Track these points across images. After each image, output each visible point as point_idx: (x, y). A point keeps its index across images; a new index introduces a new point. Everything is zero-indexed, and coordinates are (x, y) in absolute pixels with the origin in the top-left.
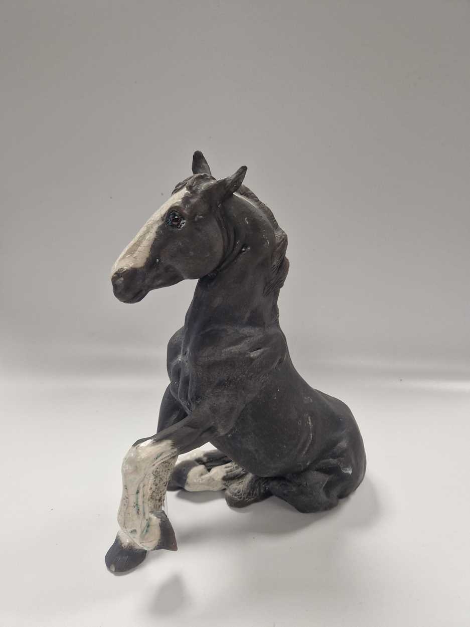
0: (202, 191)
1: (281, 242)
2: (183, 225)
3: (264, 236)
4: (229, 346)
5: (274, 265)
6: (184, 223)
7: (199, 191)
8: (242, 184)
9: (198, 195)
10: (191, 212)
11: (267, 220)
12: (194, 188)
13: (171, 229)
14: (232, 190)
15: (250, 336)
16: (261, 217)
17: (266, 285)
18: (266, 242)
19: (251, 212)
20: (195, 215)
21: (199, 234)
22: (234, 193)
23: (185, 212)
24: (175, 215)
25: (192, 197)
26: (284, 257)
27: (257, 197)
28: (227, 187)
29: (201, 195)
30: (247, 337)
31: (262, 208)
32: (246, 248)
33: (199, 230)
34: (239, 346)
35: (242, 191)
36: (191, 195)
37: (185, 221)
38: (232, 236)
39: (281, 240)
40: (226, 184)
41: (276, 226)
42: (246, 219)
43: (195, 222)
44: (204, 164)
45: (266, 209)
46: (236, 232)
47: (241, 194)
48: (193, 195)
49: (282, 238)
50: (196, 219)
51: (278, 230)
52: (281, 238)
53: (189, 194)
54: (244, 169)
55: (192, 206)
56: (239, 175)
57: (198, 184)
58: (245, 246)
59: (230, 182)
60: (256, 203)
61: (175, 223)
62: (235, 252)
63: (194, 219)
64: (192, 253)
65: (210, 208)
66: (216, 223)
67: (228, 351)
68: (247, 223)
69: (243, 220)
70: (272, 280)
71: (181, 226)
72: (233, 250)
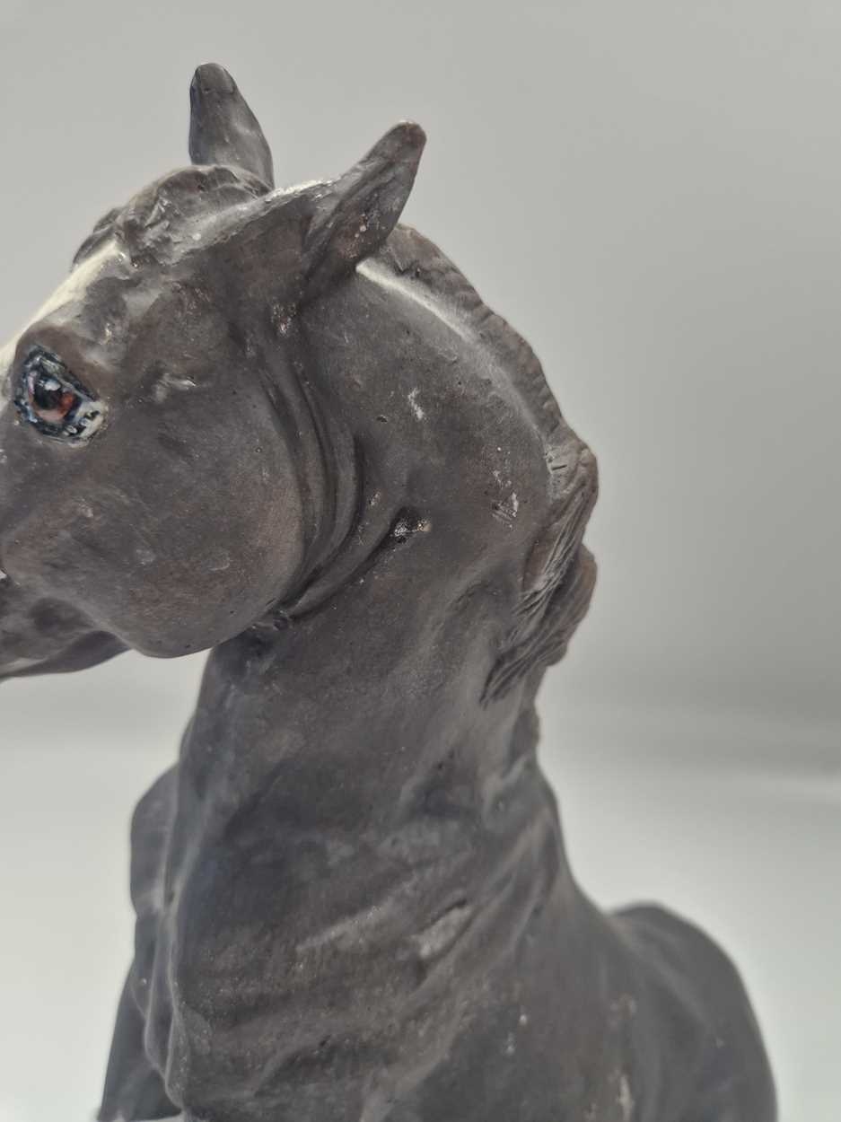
0: (192, 252)
1: (572, 496)
2: (91, 426)
3: (496, 473)
4: (332, 918)
5: (536, 593)
6: (94, 414)
7: (179, 251)
8: (403, 220)
9: (165, 270)
10: (127, 363)
11: (515, 398)
12: (149, 237)
13: (40, 441)
14: (347, 249)
15: (421, 865)
16: (489, 382)
17: (499, 663)
18: (507, 501)
19: (439, 361)
20: (156, 374)
21: (178, 467)
22: (362, 268)
23: (96, 358)
24: (45, 376)
25: (133, 284)
26: (581, 546)
27: (471, 289)
28: (317, 233)
29: (187, 275)
30: (408, 869)
31: (491, 338)
32: (412, 525)
33: (175, 446)
34: (372, 915)
35: (401, 255)
36: (134, 269)
37: (98, 406)
38: (347, 475)
39: (572, 485)
40: (309, 218)
41: (551, 419)
42: (413, 394)
43: (154, 409)
44: (242, 129)
45: (513, 346)
46: (364, 453)
47: (400, 272)
48: (144, 268)
49: (577, 477)
50: (160, 394)
51: (559, 441)
52: (570, 478)
53: (122, 269)
54: (408, 140)
55: (131, 329)
56: (381, 171)
57: (174, 217)
58: (408, 515)
59: (328, 207)
60: (467, 315)
61: (53, 416)
62: (365, 544)
63: (149, 390)
64: (147, 557)
65: (236, 337)
66: (262, 414)
67: (323, 948)
68: (420, 414)
69: (401, 400)
70: (524, 644)
71: (80, 429)
72: (352, 532)
